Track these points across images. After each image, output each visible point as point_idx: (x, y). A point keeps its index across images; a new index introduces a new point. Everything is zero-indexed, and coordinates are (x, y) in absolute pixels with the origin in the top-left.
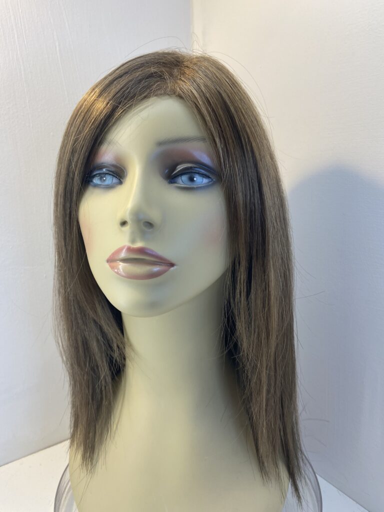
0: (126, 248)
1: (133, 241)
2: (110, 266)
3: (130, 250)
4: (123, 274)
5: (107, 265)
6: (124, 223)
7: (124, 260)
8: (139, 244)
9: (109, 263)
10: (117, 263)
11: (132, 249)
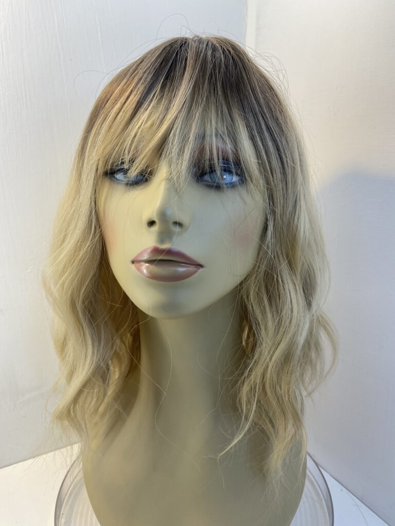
0: (151, 249)
1: (161, 242)
2: (136, 268)
4: (148, 274)
6: (151, 223)
9: (134, 264)
10: (142, 263)
11: (160, 250)
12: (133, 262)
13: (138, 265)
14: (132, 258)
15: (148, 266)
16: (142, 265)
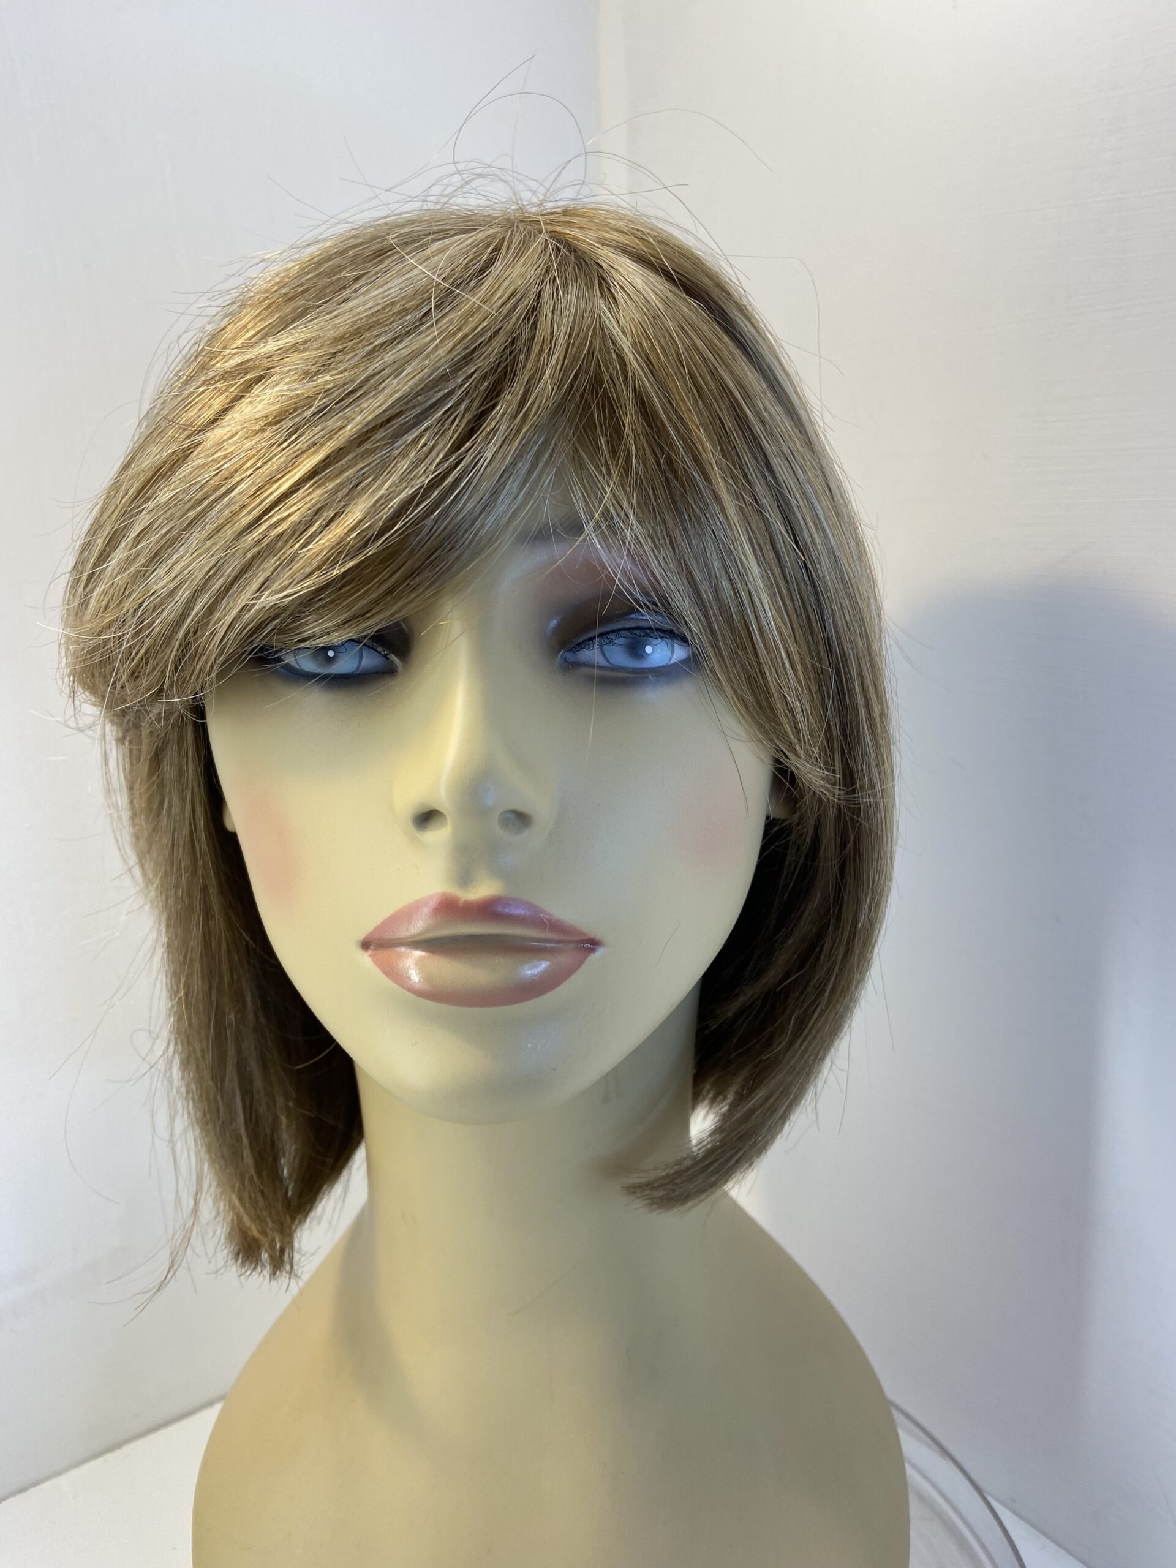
8: (483, 889)
11: (461, 905)
13: (383, 954)
15: (421, 959)
16: (401, 956)
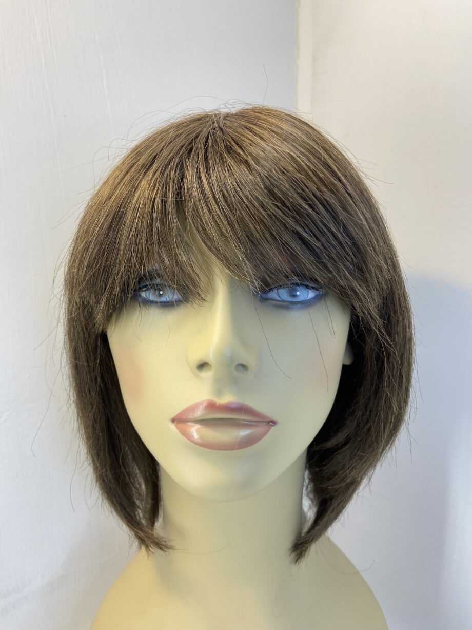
0: (205, 404)
1: (219, 392)
2: (178, 429)
3: (212, 406)
4: (199, 441)
5: (173, 427)
6: (202, 366)
7: (202, 421)
8: (227, 398)
9: (175, 424)
10: (190, 423)
11: (217, 405)
12: (173, 421)
13: (181, 425)
14: (174, 414)
15: (198, 428)
16: (190, 427)
